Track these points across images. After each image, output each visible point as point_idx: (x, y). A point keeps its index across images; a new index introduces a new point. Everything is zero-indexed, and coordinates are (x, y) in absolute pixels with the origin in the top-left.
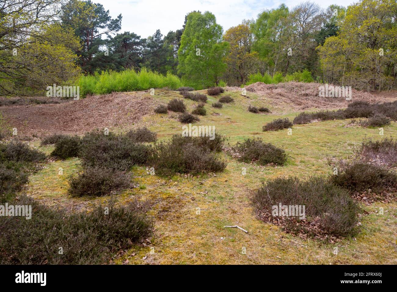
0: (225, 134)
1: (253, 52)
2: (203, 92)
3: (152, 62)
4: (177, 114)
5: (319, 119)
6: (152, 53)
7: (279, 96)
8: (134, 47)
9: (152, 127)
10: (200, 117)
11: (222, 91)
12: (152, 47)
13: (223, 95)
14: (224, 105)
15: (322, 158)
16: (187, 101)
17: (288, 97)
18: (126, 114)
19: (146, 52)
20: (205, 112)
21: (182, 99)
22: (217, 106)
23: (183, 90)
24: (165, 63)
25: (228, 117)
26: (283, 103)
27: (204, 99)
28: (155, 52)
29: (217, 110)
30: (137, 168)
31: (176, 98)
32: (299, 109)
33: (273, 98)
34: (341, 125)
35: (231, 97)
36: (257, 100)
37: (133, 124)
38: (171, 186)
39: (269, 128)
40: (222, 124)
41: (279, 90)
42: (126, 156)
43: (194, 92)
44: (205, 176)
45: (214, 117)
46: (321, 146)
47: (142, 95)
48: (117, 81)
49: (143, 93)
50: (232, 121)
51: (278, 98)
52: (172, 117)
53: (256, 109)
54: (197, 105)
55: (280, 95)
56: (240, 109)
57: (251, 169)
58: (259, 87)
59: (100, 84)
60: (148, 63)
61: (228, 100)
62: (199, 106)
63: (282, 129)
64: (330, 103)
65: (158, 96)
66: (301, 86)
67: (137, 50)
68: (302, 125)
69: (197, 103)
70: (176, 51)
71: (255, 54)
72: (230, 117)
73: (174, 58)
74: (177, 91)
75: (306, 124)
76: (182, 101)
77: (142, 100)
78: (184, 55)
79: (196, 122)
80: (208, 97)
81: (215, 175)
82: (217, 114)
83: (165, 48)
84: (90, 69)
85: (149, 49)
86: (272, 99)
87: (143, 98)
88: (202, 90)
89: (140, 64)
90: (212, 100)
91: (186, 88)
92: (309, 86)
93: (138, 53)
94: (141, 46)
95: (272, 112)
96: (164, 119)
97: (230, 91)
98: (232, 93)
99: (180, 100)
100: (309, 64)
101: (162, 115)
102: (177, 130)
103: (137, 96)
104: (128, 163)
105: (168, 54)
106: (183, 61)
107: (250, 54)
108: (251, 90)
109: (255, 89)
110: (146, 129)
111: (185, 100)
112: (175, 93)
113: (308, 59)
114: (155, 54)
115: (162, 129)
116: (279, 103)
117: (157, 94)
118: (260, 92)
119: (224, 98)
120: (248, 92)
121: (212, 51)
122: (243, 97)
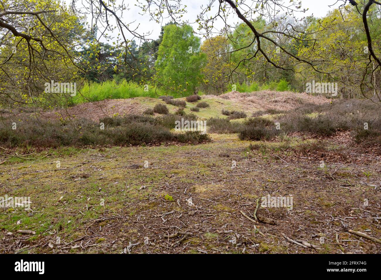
2: (183, 99)
7: (251, 103)
11: (199, 98)
13: (200, 102)
14: (201, 110)
16: (169, 105)
17: (259, 103)
22: (194, 110)
23: (164, 98)
25: (204, 118)
26: (254, 108)
27: (183, 105)
29: (195, 113)
31: (160, 103)
35: (207, 103)
36: (230, 106)
41: (251, 98)
43: (175, 100)
47: (130, 101)
51: (250, 104)
53: (228, 112)
54: (178, 109)
55: (252, 101)
56: (214, 112)
58: (234, 96)
60: (122, 74)
61: (204, 106)
62: (180, 110)
65: (144, 102)
66: (273, 95)
69: (178, 107)
71: (233, 65)
73: (149, 69)
74: (159, 98)
77: (132, 104)
78: (162, 66)
80: (187, 103)
83: (140, 58)
85: (124, 60)
86: (244, 105)
88: (181, 98)
90: (190, 105)
91: (166, 96)
92: (279, 94)
93: (112, 64)
94: (115, 57)
97: (206, 98)
98: (209, 100)
99: (164, 105)
100: (285, 74)
103: (126, 102)
105: (144, 65)
106: (161, 72)
107: (228, 65)
108: (227, 98)
109: (230, 97)
111: (167, 105)
112: (158, 100)
116: (250, 108)
117: (143, 100)
118: (234, 99)
119: (201, 104)
120: (223, 99)
121: (190, 62)
122: (217, 103)
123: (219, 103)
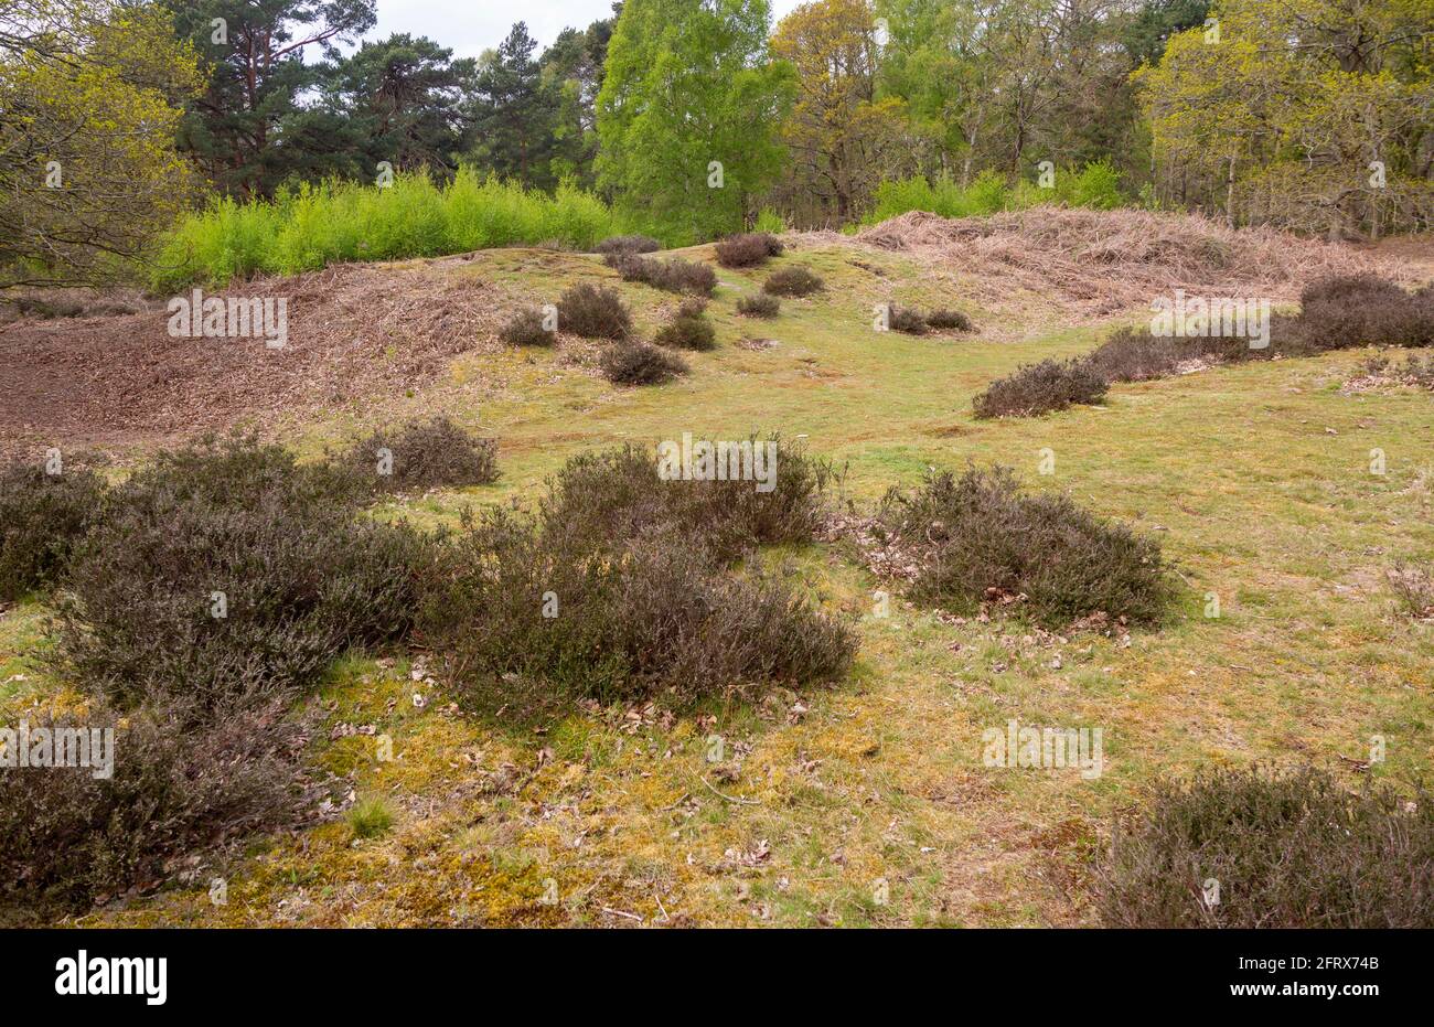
0: (804, 431)
1: (885, 103)
2: (698, 255)
3: (498, 148)
4: (593, 348)
5: (1211, 357)
6: (499, 112)
7: (1002, 266)
8: (431, 92)
9: (487, 404)
10: (691, 358)
11: (774, 250)
12: (496, 92)
13: (780, 265)
14: (787, 305)
15: (1342, 572)
16: (633, 290)
17: (1036, 267)
18: (382, 351)
19: (474, 110)
20: (711, 334)
21: (617, 283)
22: (756, 310)
23: (618, 247)
24: (549, 147)
25: (806, 353)
26: (1021, 291)
27: (703, 283)
28: (509, 108)
29: (758, 326)
30: (355, 674)
31: (588, 280)
32: (1087, 315)
33: (977, 272)
34: (1320, 383)
35: (810, 270)
36: (916, 283)
37: (410, 396)
38: (544, 795)
39: (1000, 402)
40: (782, 386)
41: (998, 242)
42: (296, 603)
43: (661, 257)
44: (743, 718)
45: (748, 357)
46: (1299, 498)
47: (451, 272)
48: (362, 220)
49: (456, 261)
50: (822, 369)
51: (997, 273)
52: (575, 360)
53: (915, 319)
54: (676, 307)
55: (1006, 259)
56: (849, 318)
57: (990, 655)
58: (921, 232)
59: (297, 235)
60: (481, 150)
61: (800, 285)
62: (685, 313)
63: (1062, 407)
64: (1206, 287)
65: (517, 274)
66: (1082, 225)
67: (441, 102)
68: (1142, 384)
69: (674, 298)
70: (590, 103)
71: (893, 108)
72: (815, 355)
73: (580, 131)
74: (594, 252)
75: (1159, 378)
76: (616, 290)
77: (448, 290)
78: (624, 118)
79: (672, 378)
80: (720, 272)
81: (799, 708)
82: (761, 341)
83: (544, 91)
84: (262, 179)
85: (487, 97)
86: (975, 276)
87: (454, 284)
88: (694, 247)
89: (453, 155)
90: (736, 285)
91: (629, 239)
92: (1112, 224)
93: (444, 116)
94: (455, 89)
95: (981, 328)
96: (541, 370)
97: (806, 247)
98: (816, 256)
99: (607, 287)
100: (1103, 140)
101: (533, 352)
102: (595, 417)
103: (429, 278)
104: (304, 649)
105: (560, 115)
106: (617, 140)
107: (876, 108)
108: (891, 243)
109: (905, 238)
110: (446, 425)
111: (624, 286)
112: (587, 259)
113: (1096, 121)
114: (510, 117)
115: (530, 411)
116: (1003, 294)
117: (512, 265)
118: (926, 249)
119: (785, 277)
120: (879, 250)
121: (730, 97)
122: (858, 269)
123: (866, 267)
